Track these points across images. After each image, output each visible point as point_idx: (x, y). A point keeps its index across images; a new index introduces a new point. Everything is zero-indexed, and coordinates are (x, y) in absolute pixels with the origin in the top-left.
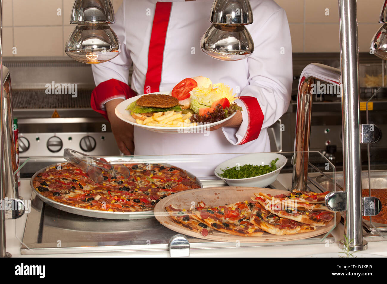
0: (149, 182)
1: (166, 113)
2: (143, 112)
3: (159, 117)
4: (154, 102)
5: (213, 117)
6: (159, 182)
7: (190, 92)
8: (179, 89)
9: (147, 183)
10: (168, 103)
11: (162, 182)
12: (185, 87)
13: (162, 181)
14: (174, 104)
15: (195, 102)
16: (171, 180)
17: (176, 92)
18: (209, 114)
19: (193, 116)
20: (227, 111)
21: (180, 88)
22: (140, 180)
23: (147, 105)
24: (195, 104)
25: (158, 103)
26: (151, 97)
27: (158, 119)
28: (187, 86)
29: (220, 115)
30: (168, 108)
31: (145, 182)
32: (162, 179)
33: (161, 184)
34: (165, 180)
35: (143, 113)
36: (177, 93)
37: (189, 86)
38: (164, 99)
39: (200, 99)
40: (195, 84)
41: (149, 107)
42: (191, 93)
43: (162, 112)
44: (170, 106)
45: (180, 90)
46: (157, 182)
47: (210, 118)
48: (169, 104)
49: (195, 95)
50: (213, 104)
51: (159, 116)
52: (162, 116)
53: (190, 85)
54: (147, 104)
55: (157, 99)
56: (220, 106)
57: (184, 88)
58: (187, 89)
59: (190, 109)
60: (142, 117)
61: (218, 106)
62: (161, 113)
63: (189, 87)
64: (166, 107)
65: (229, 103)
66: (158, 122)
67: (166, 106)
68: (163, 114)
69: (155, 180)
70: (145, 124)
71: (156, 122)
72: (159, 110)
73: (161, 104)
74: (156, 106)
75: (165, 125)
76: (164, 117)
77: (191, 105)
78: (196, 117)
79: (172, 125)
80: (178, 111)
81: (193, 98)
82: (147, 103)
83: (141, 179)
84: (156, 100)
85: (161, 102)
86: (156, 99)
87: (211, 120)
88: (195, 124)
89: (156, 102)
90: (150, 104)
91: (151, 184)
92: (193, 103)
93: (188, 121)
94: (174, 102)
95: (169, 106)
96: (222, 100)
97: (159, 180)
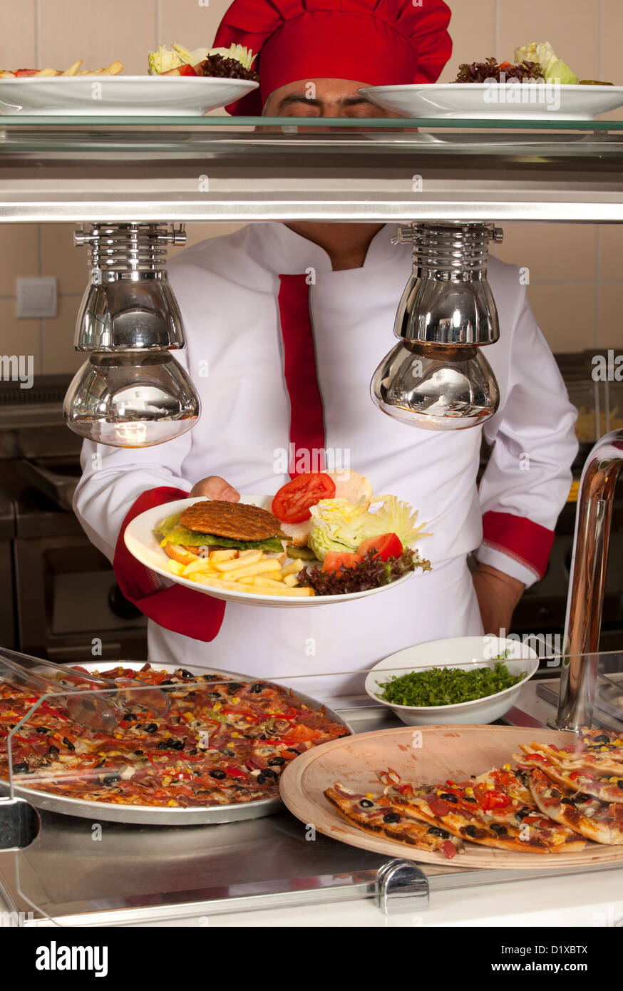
0: (219, 724)
1: (242, 553)
2: (191, 545)
3: (224, 561)
4: (220, 523)
5: (351, 579)
6: (241, 723)
7: (310, 509)
8: (291, 496)
9: (215, 728)
10: (254, 529)
11: (250, 723)
12: (305, 492)
13: (248, 718)
14: (267, 534)
15: (320, 533)
16: (269, 716)
17: (283, 502)
18: (344, 570)
19: (305, 569)
20: (389, 568)
21: (294, 492)
22: (193, 718)
23: (202, 529)
24: (318, 538)
25: (229, 526)
26: (216, 508)
27: (222, 567)
28: (312, 490)
29: (370, 575)
30: (251, 541)
31: (209, 724)
32: (246, 714)
33: (248, 726)
34: (256, 716)
35: (190, 547)
36: (285, 504)
37: (316, 490)
38: (245, 517)
39: (334, 528)
40: (331, 488)
41: (204, 534)
42: (313, 509)
43: (234, 551)
44: (257, 536)
45: (292, 498)
46: (236, 722)
47: (345, 582)
48: (256, 532)
49: (322, 516)
50: (363, 543)
51: (225, 559)
52: (232, 559)
53: (319, 489)
54: (203, 525)
55: (229, 516)
56: (376, 552)
57: (303, 494)
58: (308, 498)
59: (306, 549)
60: (186, 556)
61: (372, 552)
62: (231, 552)
63: (314, 493)
64: (247, 538)
65: (402, 547)
66: (219, 574)
67: (247, 535)
68: (237, 556)
69: (231, 718)
70: (187, 577)
71: (216, 575)
72: (230, 544)
73: (236, 530)
74: (224, 533)
75: (235, 584)
76: (237, 562)
77: (308, 538)
78: (311, 573)
79: (250, 586)
80: (274, 552)
81: (316, 524)
82: (202, 523)
83: (195, 716)
84: (226, 519)
85: (237, 524)
86: (229, 514)
87: (347, 584)
88: (306, 590)
89: (224, 522)
90: (211, 527)
91: (224, 727)
92: (315, 536)
93: (292, 580)
94: (268, 527)
95: (253, 538)
96: (384, 538)
97: (241, 716)
